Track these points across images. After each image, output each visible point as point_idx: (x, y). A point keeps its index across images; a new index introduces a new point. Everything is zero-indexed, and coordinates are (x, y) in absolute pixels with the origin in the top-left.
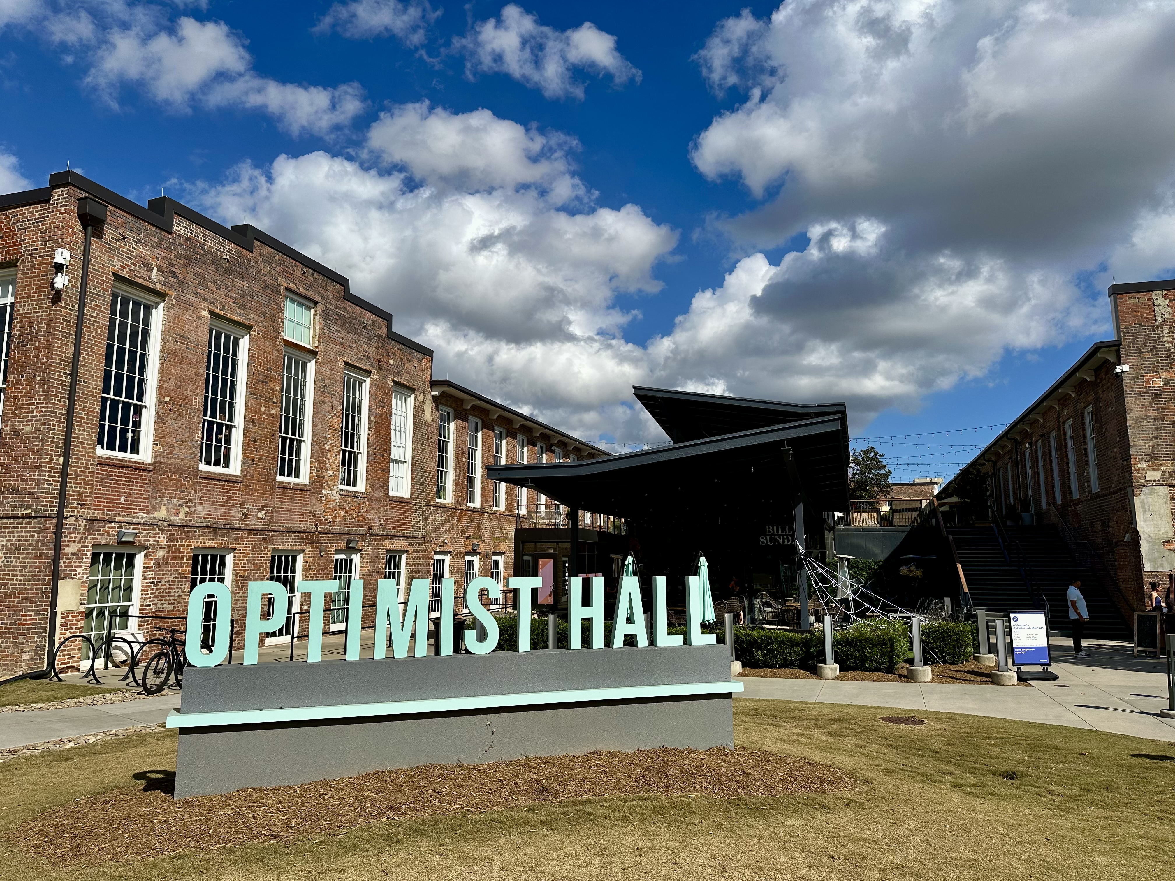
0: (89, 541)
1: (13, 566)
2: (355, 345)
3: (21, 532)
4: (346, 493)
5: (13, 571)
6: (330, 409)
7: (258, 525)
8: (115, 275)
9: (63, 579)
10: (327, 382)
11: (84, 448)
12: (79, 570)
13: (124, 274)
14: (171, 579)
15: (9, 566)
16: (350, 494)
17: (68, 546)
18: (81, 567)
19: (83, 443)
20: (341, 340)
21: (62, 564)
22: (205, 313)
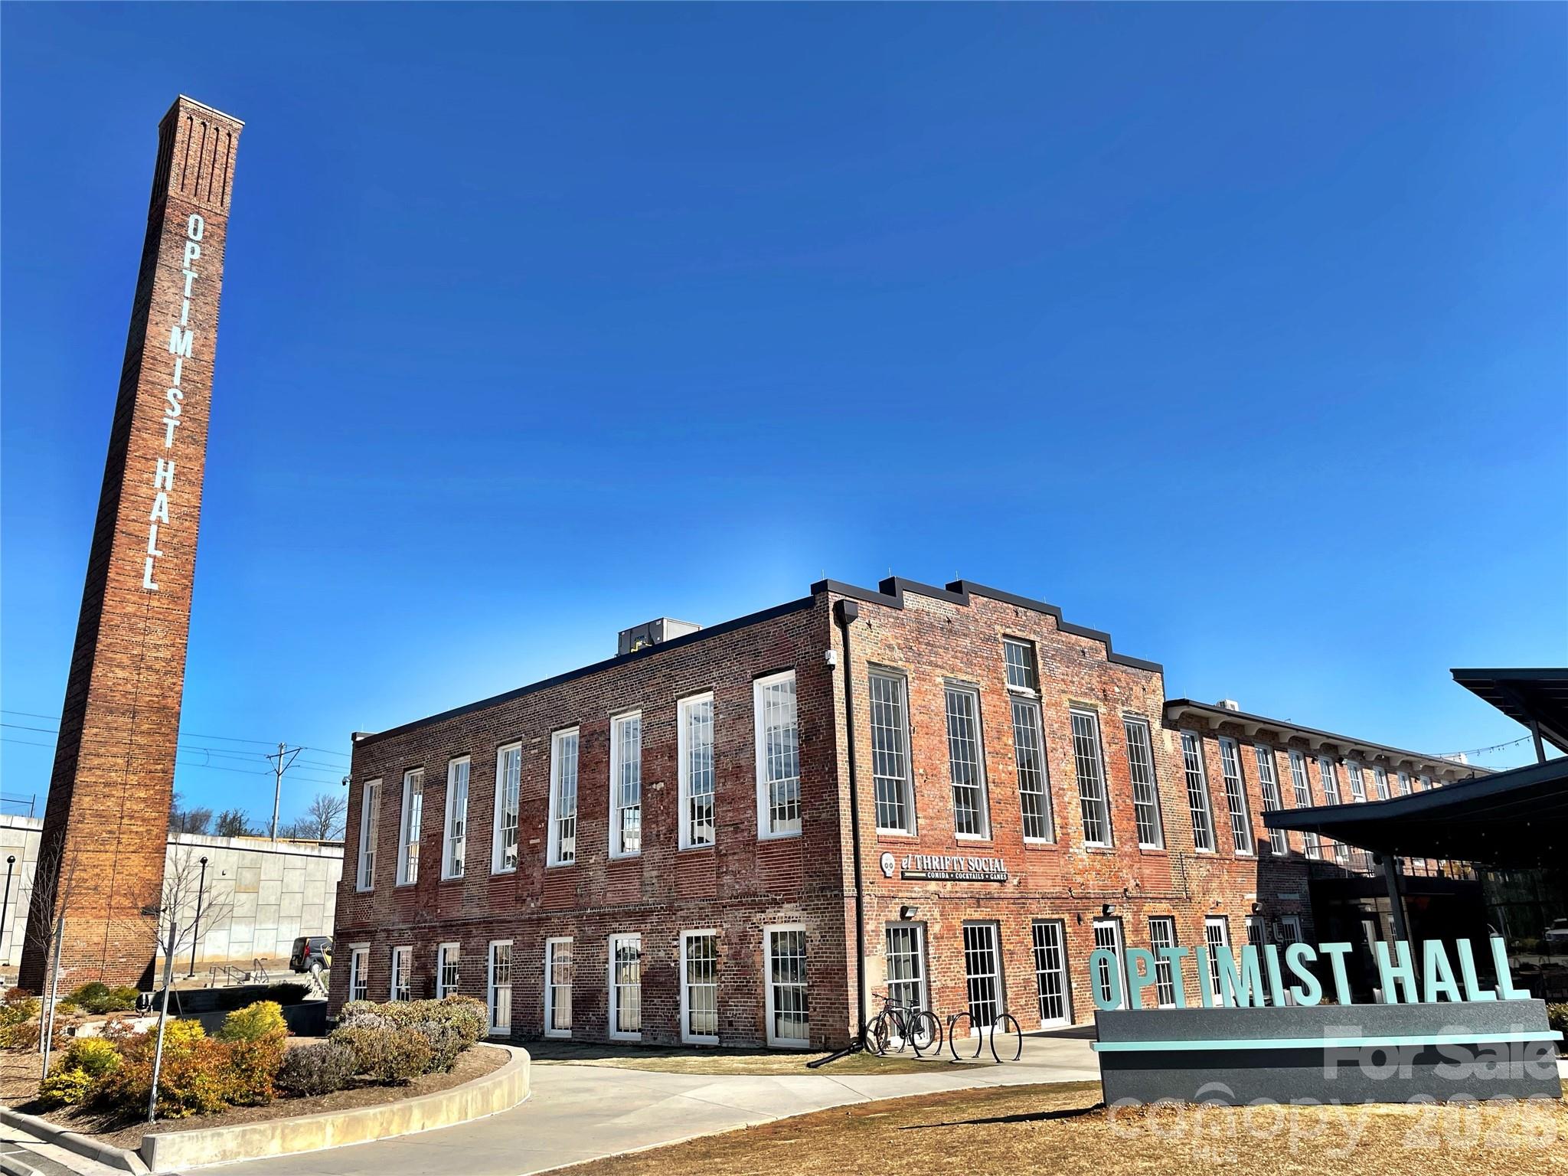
0: (883, 919)
1: (830, 945)
2: (1076, 679)
3: (832, 912)
4: (1093, 851)
5: (829, 949)
6: (1062, 756)
7: (1014, 893)
8: (869, 663)
9: (868, 956)
10: (1056, 726)
11: (867, 828)
12: (879, 947)
13: (875, 660)
14: (949, 954)
15: (826, 944)
16: (1098, 851)
17: (868, 923)
18: (879, 943)
19: (866, 824)
20: (1062, 677)
21: (866, 941)
22: (940, 680)
